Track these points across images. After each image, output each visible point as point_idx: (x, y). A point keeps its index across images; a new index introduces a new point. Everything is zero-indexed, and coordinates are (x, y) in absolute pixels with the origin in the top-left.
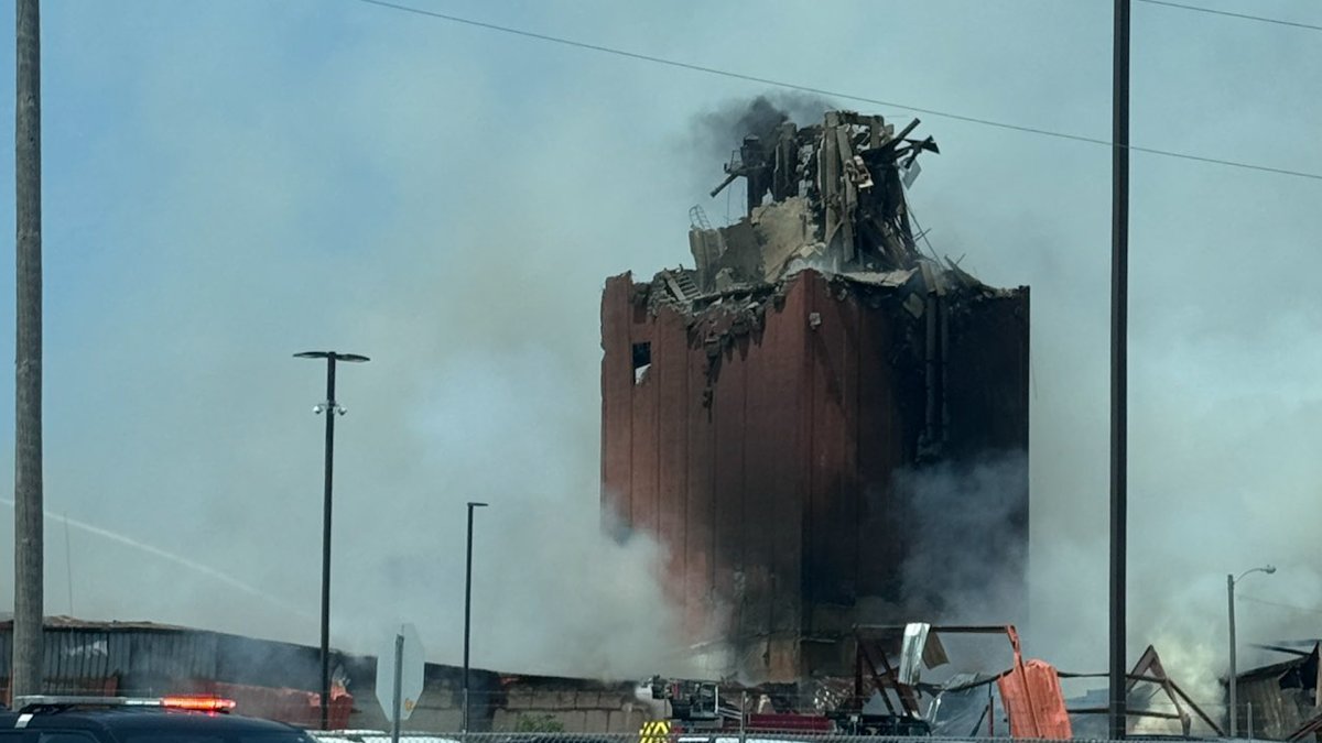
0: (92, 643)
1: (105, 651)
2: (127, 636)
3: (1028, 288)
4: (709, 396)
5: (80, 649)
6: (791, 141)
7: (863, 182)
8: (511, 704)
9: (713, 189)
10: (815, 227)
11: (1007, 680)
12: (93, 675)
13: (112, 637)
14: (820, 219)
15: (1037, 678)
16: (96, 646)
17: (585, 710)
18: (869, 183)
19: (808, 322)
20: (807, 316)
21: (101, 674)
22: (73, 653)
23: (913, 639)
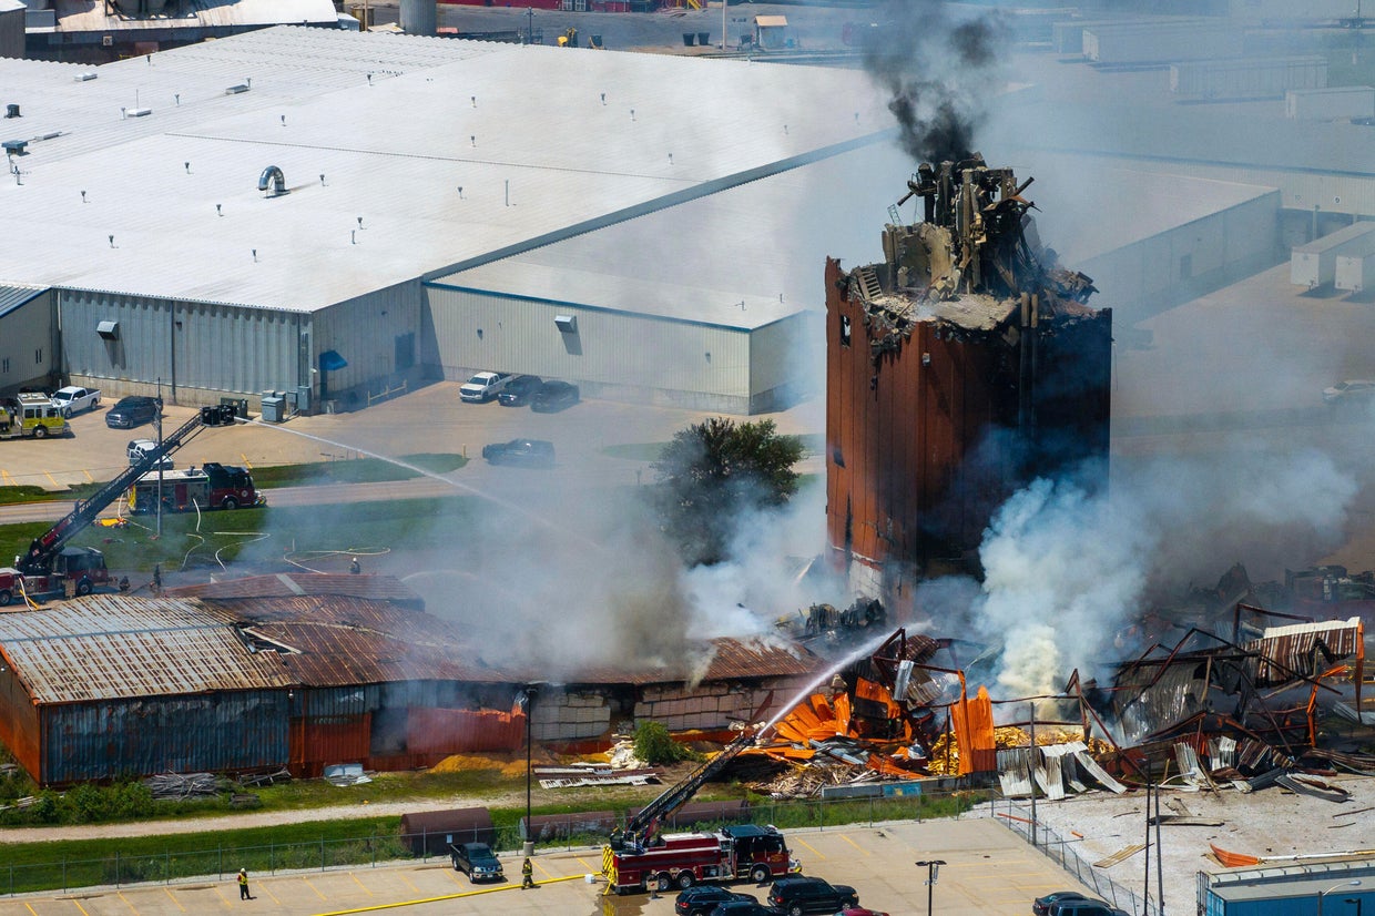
0: (354, 693)
1: (362, 698)
2: (377, 687)
3: (1111, 309)
4: (875, 381)
5: (347, 697)
6: (948, 177)
7: (979, 239)
8: (646, 699)
9: (899, 200)
10: (954, 257)
11: (956, 707)
12: (356, 712)
13: (367, 690)
14: (957, 251)
15: (977, 707)
16: (357, 695)
17: (702, 697)
18: (984, 239)
19: (921, 360)
20: (921, 355)
21: (361, 711)
22: (342, 700)
23: (904, 671)
